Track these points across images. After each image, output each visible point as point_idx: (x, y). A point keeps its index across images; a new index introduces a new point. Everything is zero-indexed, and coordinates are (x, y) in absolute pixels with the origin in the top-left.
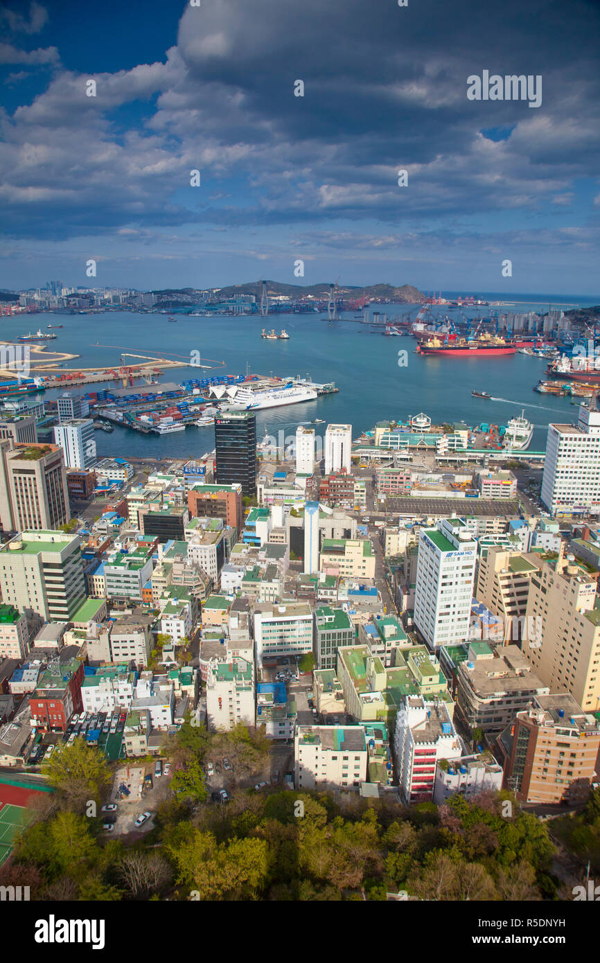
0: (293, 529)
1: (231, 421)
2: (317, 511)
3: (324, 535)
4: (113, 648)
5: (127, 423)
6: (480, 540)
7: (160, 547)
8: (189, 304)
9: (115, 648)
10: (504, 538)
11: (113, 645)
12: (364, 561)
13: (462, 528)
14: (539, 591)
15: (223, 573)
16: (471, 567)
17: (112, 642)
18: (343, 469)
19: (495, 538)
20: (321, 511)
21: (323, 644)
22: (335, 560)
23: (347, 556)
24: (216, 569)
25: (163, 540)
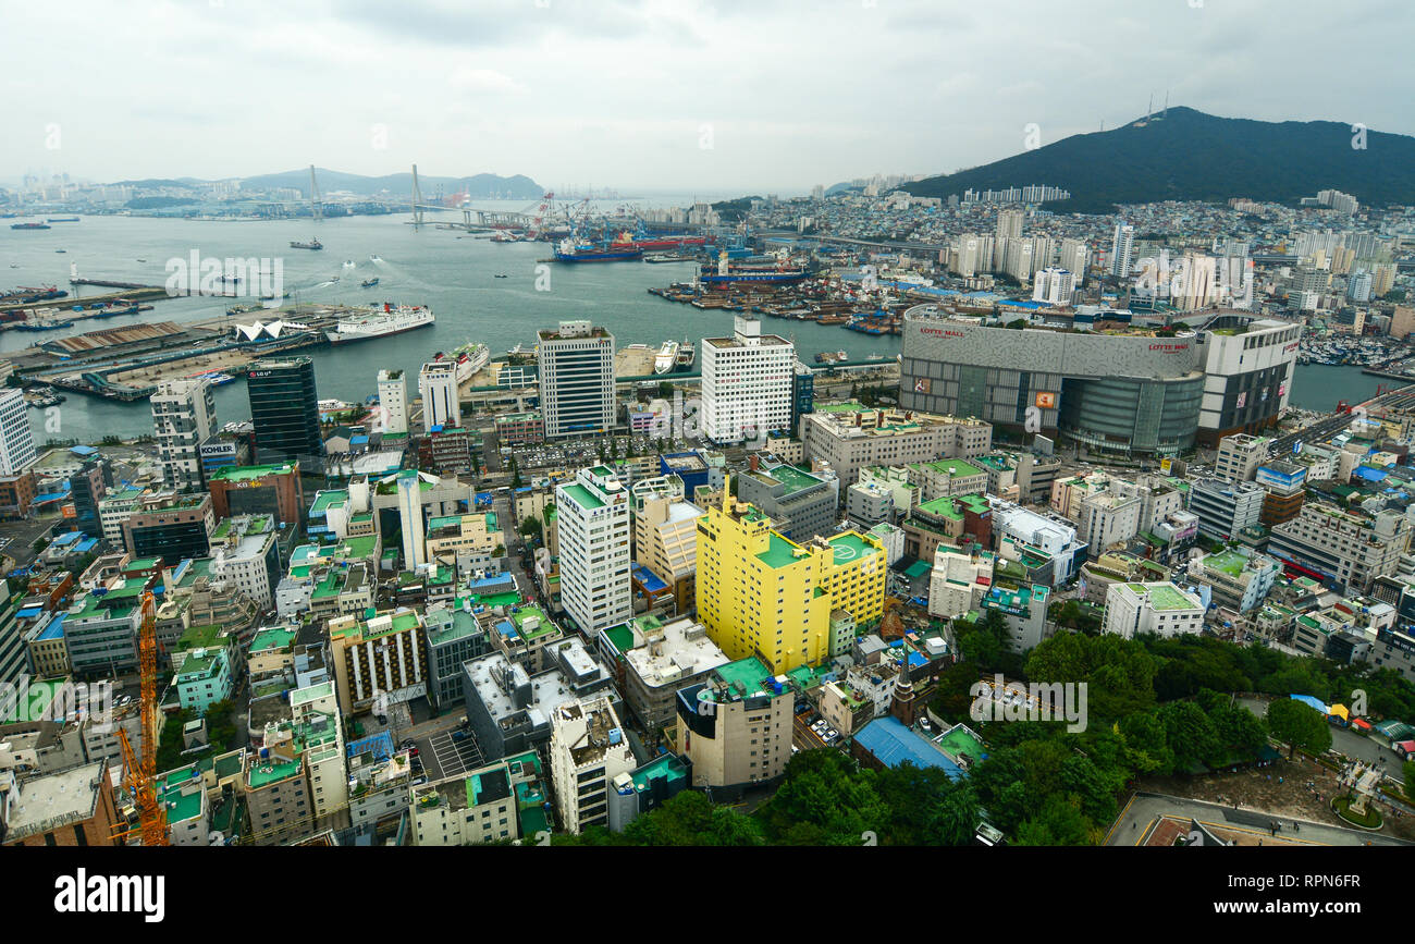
0: (383, 512)
1: (274, 371)
2: (416, 483)
3: (430, 514)
4: (89, 750)
5: (91, 388)
6: (634, 488)
7: (166, 575)
8: (190, 202)
9: (93, 749)
10: (662, 482)
11: (90, 745)
12: (489, 539)
13: (609, 477)
14: (708, 540)
15: (279, 593)
16: (625, 523)
17: (87, 741)
18: (450, 420)
19: (652, 483)
20: (422, 481)
21: (440, 664)
22: (448, 544)
23: (465, 536)
24: (268, 589)
25: (171, 562)
